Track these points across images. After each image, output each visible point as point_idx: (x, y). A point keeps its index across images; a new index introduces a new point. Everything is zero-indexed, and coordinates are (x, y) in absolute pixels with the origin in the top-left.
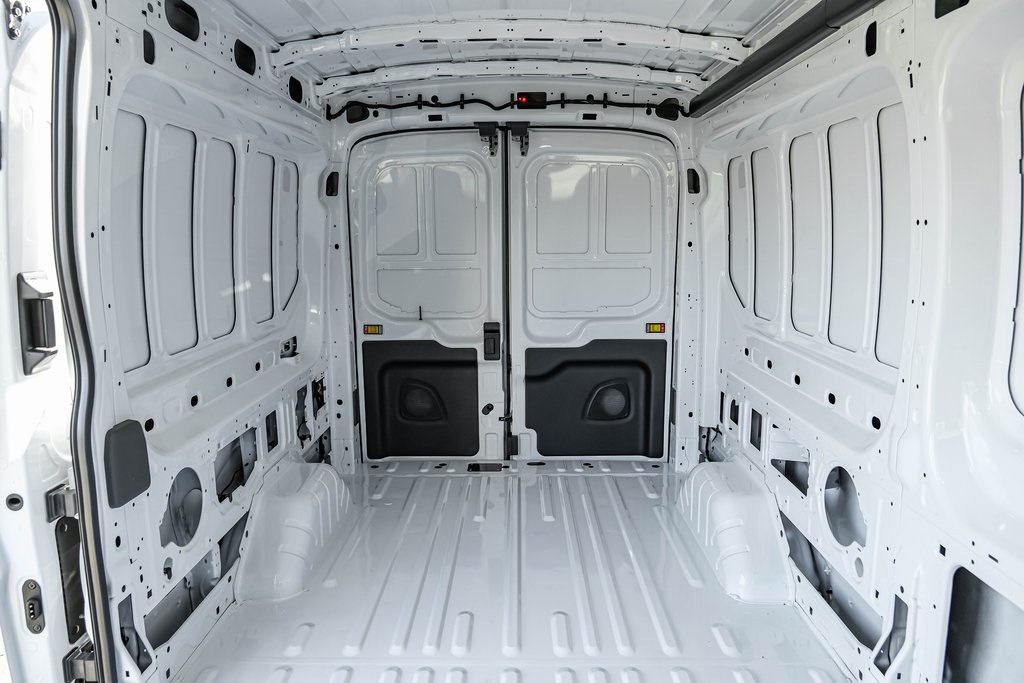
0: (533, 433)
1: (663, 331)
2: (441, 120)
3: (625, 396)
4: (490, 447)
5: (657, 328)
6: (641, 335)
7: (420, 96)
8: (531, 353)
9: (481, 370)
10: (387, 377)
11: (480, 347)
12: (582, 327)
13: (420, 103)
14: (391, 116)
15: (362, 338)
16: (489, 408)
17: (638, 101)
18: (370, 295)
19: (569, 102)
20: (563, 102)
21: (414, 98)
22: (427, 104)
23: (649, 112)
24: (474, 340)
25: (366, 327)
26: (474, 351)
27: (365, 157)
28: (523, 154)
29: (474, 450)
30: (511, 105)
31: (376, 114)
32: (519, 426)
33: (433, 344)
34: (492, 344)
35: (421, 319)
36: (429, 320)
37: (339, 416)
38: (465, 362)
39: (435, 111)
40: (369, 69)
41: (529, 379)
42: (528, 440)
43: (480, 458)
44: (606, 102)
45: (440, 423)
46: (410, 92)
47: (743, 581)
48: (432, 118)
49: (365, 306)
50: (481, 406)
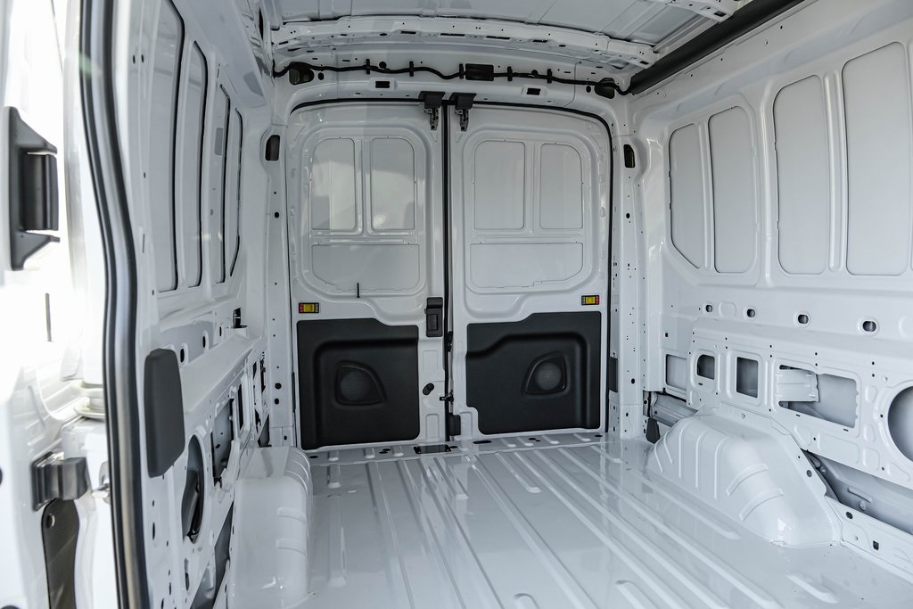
0: (474, 411)
1: (597, 303)
2: (388, 87)
3: (561, 369)
4: (431, 428)
5: (592, 300)
6: (578, 307)
7: (368, 60)
8: (473, 329)
9: (422, 348)
10: (323, 360)
11: (421, 324)
12: (520, 302)
13: (367, 68)
14: (338, 79)
15: (298, 317)
16: (429, 388)
17: (579, 78)
18: (304, 272)
19: (516, 75)
20: (510, 75)
21: (362, 63)
22: (375, 69)
23: (588, 90)
24: (416, 317)
25: (301, 305)
26: (415, 328)
27: (303, 125)
28: (463, 129)
29: (414, 433)
30: (460, 74)
31: (321, 77)
32: (460, 406)
33: (373, 322)
34: (435, 320)
35: (358, 297)
36: (366, 297)
37: (277, 401)
38: (406, 340)
39: (383, 78)
40: (332, 17)
41: (471, 356)
42: (469, 418)
43: (421, 440)
44: (549, 77)
45: (379, 406)
46: (358, 56)
47: (781, 526)
48: (380, 84)
49: (301, 283)
50: (422, 386)
